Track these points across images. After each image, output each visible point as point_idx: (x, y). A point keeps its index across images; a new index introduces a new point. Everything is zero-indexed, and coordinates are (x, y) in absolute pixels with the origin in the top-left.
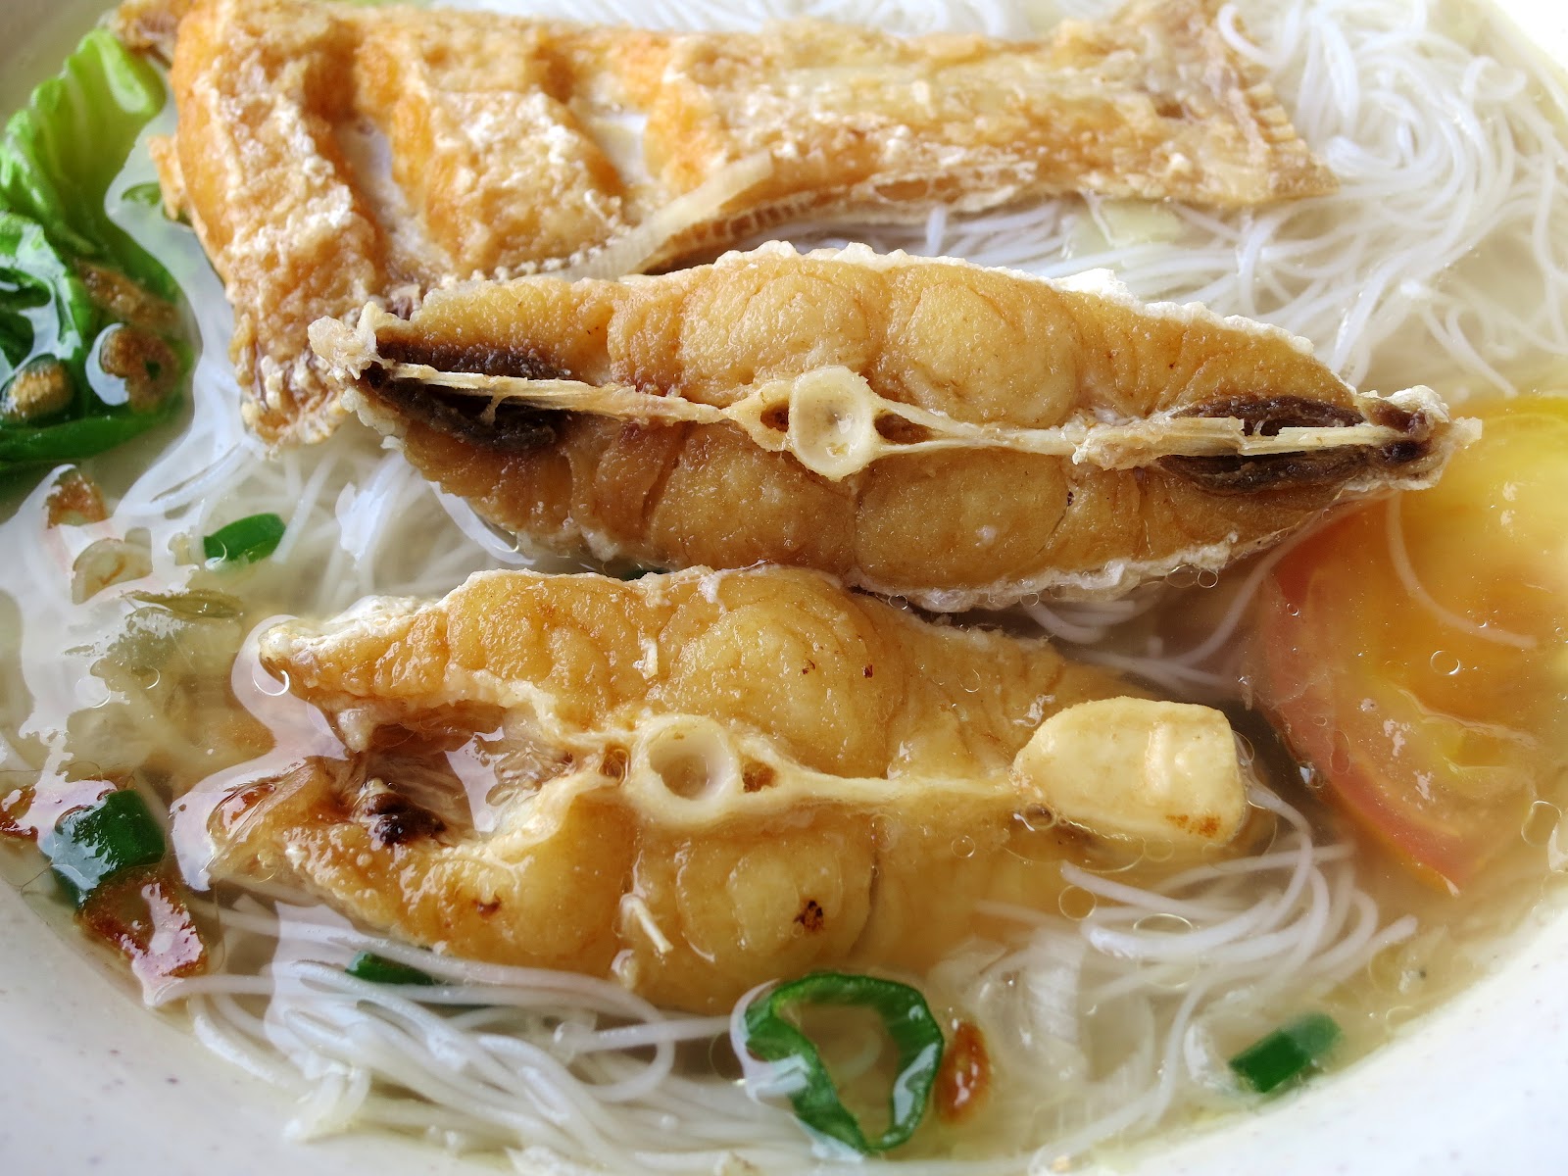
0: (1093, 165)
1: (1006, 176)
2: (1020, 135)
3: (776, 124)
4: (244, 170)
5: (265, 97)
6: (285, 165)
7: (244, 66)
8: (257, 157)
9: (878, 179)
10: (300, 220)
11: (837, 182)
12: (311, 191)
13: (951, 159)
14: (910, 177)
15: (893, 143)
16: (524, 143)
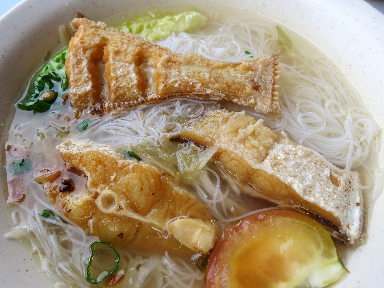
0: (236, 97)
1: (219, 96)
2: (224, 88)
3: (177, 78)
4: (74, 74)
5: (82, 58)
6: (82, 74)
7: (79, 50)
8: (77, 72)
9: (194, 93)
10: (82, 88)
11: (186, 92)
12: (85, 81)
13: (208, 91)
14: (200, 93)
15: (198, 87)
16: (127, 76)
